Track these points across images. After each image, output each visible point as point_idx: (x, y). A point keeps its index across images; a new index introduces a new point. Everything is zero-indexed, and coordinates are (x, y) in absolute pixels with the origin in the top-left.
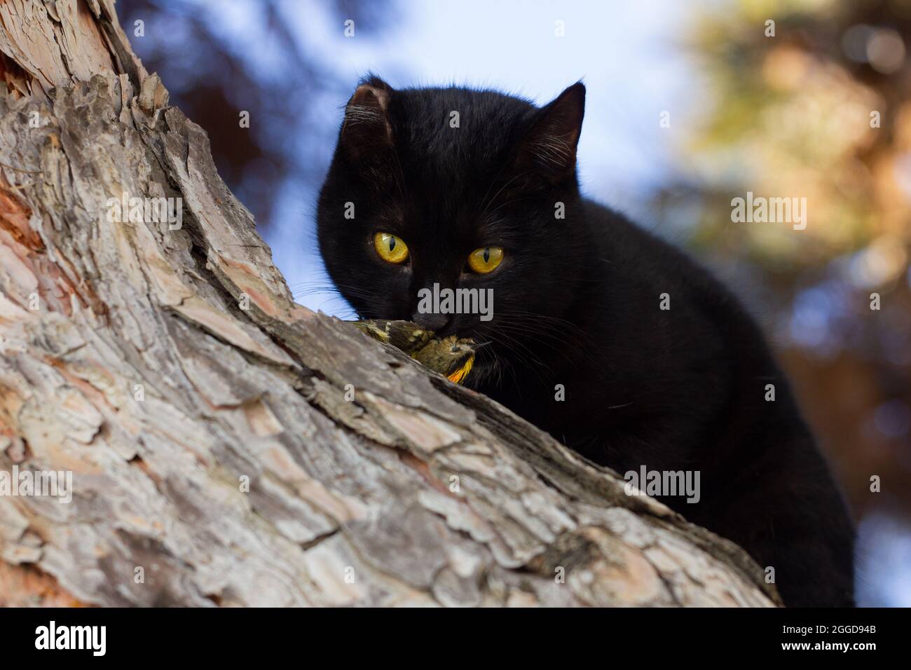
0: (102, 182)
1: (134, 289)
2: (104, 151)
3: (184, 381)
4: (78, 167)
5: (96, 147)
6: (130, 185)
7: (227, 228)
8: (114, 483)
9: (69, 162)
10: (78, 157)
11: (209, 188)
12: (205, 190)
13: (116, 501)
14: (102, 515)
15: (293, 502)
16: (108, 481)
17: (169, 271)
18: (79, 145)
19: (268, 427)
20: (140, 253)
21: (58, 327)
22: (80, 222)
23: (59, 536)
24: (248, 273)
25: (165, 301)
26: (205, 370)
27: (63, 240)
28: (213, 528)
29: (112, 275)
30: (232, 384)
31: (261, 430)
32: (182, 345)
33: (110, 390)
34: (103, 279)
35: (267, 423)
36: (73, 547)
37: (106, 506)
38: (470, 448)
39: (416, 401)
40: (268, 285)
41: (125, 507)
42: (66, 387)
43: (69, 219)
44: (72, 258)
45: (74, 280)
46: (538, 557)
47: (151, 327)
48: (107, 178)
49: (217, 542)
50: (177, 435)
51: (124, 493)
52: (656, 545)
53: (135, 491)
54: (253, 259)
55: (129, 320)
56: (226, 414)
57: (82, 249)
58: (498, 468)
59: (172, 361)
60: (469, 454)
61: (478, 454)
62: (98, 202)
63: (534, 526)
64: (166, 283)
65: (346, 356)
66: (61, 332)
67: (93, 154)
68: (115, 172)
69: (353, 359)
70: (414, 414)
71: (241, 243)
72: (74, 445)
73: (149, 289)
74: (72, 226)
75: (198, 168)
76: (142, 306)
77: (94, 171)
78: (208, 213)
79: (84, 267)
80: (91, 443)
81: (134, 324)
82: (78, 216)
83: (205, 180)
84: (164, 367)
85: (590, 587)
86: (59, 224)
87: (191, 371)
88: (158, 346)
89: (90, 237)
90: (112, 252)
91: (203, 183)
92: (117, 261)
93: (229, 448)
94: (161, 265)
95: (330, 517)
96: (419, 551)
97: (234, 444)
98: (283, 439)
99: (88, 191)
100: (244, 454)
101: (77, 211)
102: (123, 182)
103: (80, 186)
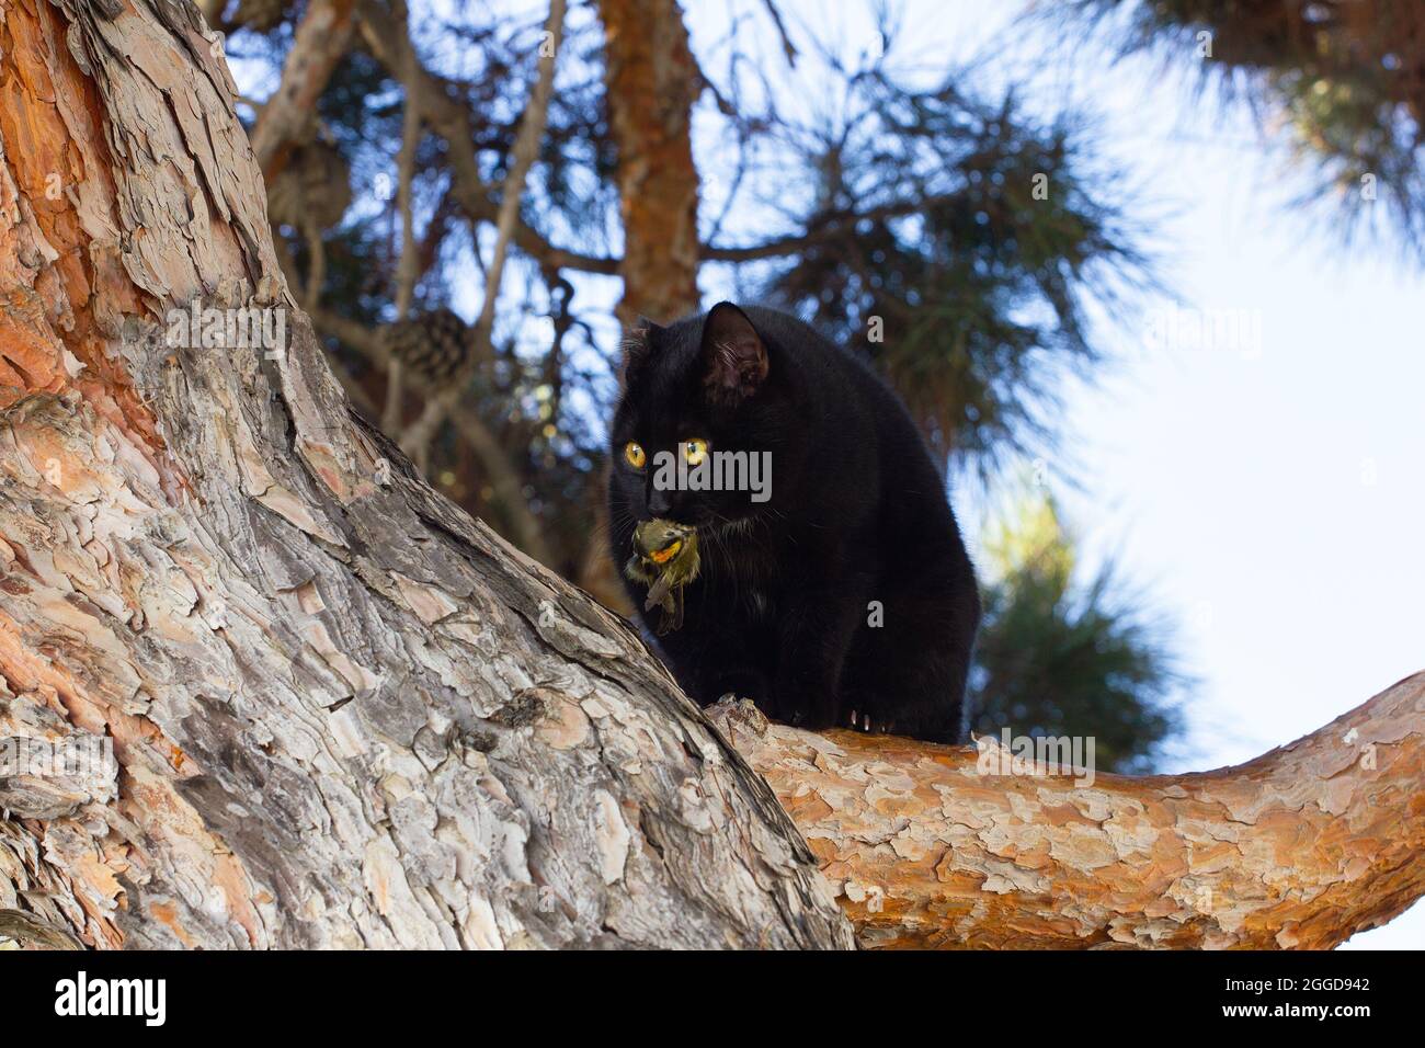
0: (211, 391)
1: (228, 484)
2: (213, 363)
3: (258, 567)
4: (192, 380)
5: (206, 362)
6: (234, 389)
7: (314, 412)
8: (205, 650)
9: (185, 376)
10: (193, 371)
11: (304, 375)
12: (301, 377)
13: (204, 665)
14: (194, 677)
15: (324, 672)
16: (199, 648)
17: (258, 463)
18: (193, 362)
19: (315, 605)
20: (238, 449)
21: (170, 519)
22: (192, 427)
23: (163, 694)
24: (326, 453)
25: (253, 492)
26: (273, 556)
27: (179, 441)
28: (267, 690)
29: (212, 472)
30: (290, 570)
31: (310, 610)
32: (259, 533)
33: (206, 572)
34: (205, 477)
35: (314, 602)
36: (172, 703)
37: (197, 670)
38: (464, 617)
39: (430, 575)
40: (339, 462)
41: (211, 671)
42: (174, 568)
43: (184, 425)
44: (185, 459)
45: (187, 475)
46: (498, 712)
47: (238, 518)
48: (215, 386)
49: (271, 702)
50: (250, 611)
51: (211, 658)
52: (593, 694)
53: (218, 656)
54: (331, 440)
55: (222, 514)
56: (284, 597)
57: (191, 450)
58: (482, 635)
59: (250, 550)
60: (462, 622)
61: (469, 622)
62: (207, 408)
63: (500, 687)
64: (255, 474)
65: (385, 536)
66: (173, 521)
67: (204, 368)
68: (222, 380)
69: (389, 537)
70: (426, 590)
71: (323, 426)
72: (178, 617)
73: (241, 482)
74: (185, 432)
75: (297, 358)
76: (233, 499)
77: (204, 383)
78: (300, 400)
79: (193, 466)
80: (190, 615)
81: (225, 518)
82: (191, 422)
83: (303, 367)
84: (244, 554)
85: (530, 739)
86: (176, 427)
87: (262, 558)
88: (242, 536)
89: (198, 442)
90: (213, 453)
91: (300, 371)
92: (218, 461)
93: (284, 625)
94: (254, 458)
95: (349, 685)
96: (407, 715)
97: (288, 621)
98: (323, 616)
99: (200, 399)
100: (294, 631)
101: (190, 417)
102: (228, 388)
103: (194, 396)
